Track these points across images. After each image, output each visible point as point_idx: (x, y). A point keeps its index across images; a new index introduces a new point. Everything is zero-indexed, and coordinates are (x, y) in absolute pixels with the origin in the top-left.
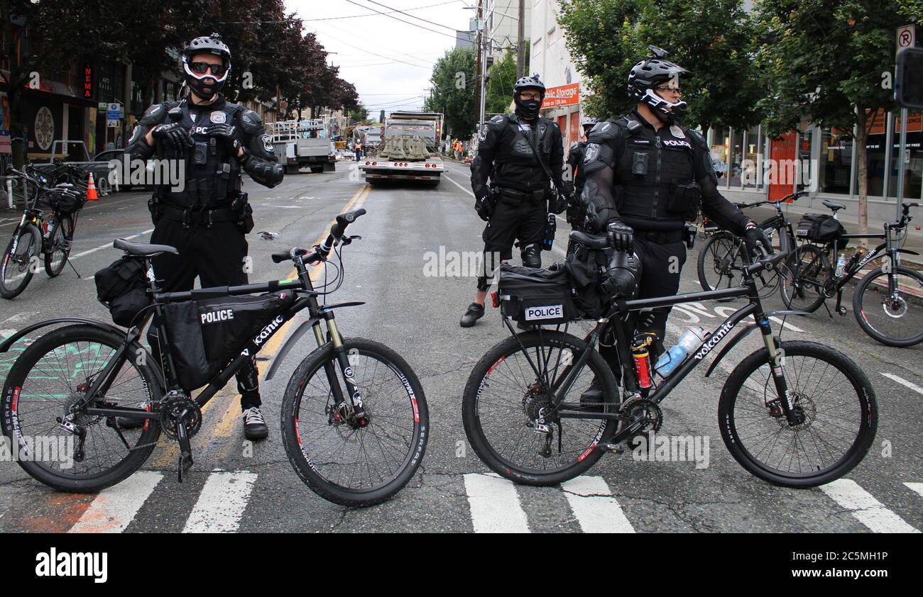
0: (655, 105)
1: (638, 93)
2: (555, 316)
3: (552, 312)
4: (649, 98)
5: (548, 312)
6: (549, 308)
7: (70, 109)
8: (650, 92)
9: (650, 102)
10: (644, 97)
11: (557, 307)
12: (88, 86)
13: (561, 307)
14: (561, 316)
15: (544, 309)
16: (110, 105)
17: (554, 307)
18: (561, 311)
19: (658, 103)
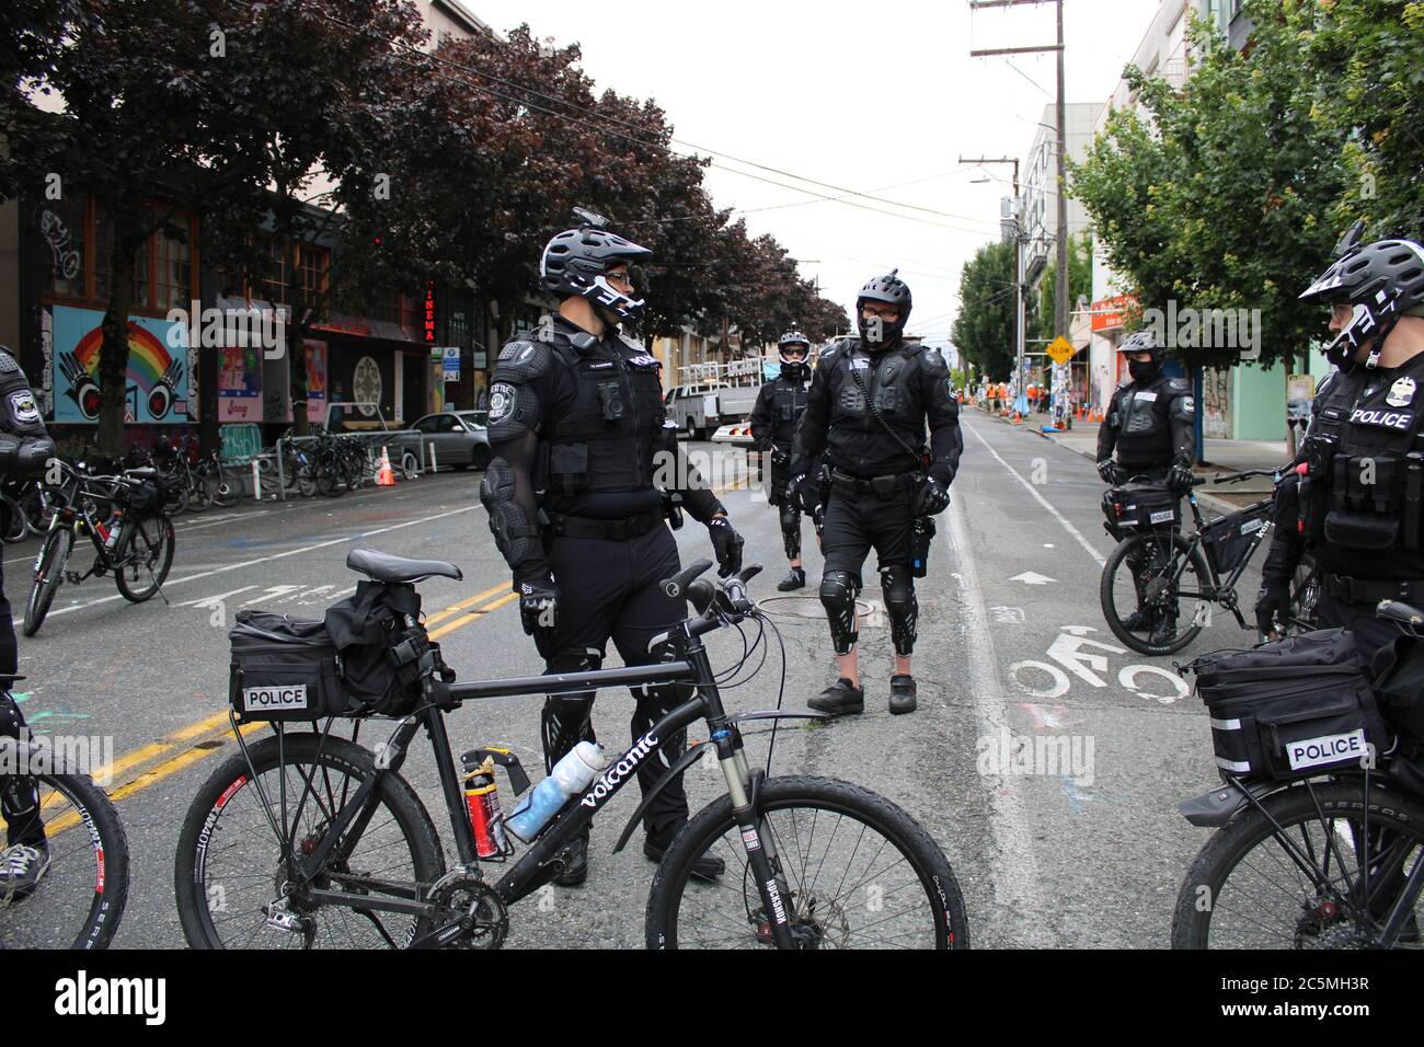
0: (608, 303)
1: (577, 281)
2: (294, 705)
3: (288, 697)
4: (599, 291)
5: (282, 697)
6: (284, 689)
7: (405, 358)
8: (600, 281)
9: (600, 298)
10: (589, 289)
11: (297, 687)
12: (430, 325)
13: (303, 687)
14: (304, 705)
15: (275, 691)
16: (447, 350)
17: (293, 689)
18: (303, 696)
19: (614, 299)
